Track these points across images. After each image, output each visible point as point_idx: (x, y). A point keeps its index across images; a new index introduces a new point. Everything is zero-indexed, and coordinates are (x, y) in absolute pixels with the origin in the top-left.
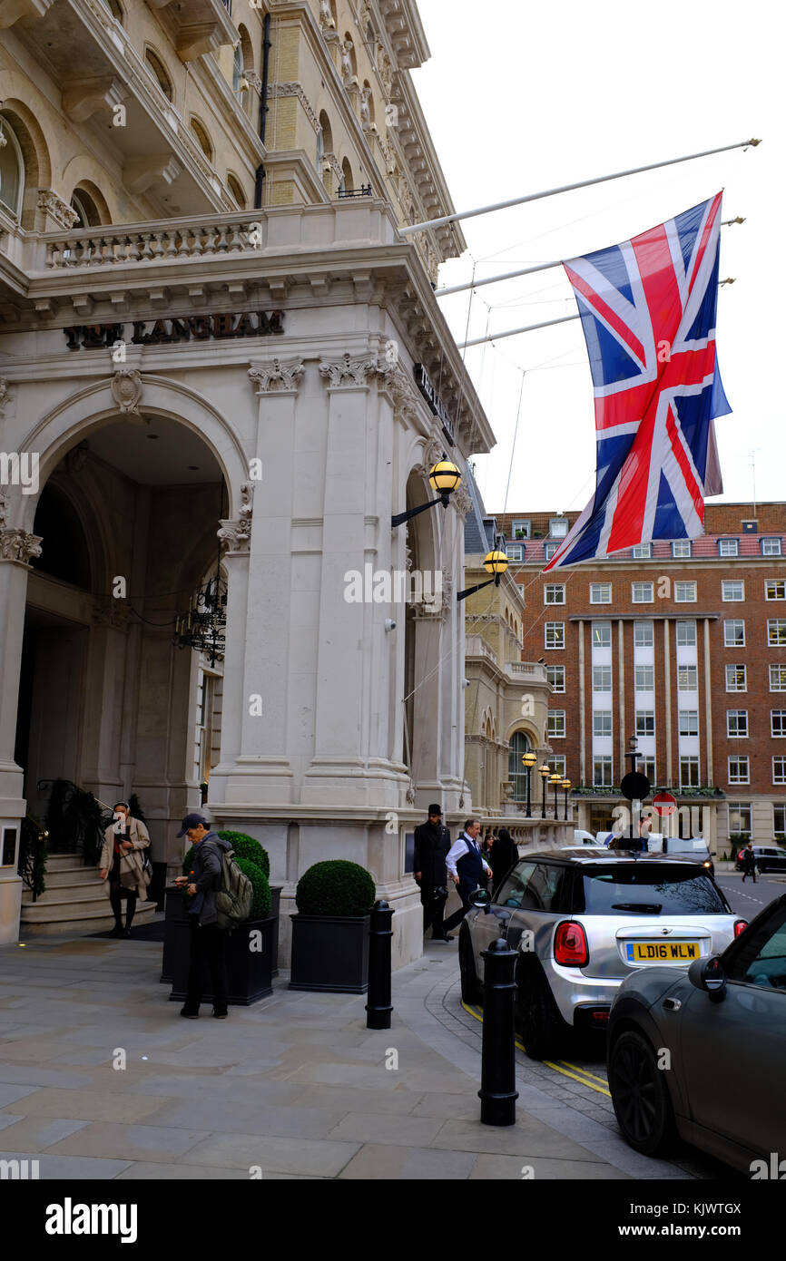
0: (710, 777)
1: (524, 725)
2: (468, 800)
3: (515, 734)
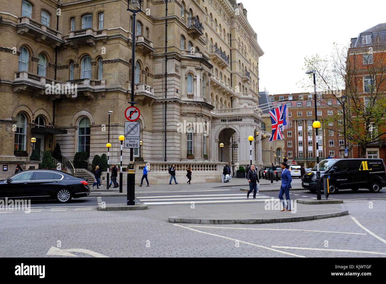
0: (325, 155)
1: (279, 147)
2: (262, 163)
3: (278, 148)
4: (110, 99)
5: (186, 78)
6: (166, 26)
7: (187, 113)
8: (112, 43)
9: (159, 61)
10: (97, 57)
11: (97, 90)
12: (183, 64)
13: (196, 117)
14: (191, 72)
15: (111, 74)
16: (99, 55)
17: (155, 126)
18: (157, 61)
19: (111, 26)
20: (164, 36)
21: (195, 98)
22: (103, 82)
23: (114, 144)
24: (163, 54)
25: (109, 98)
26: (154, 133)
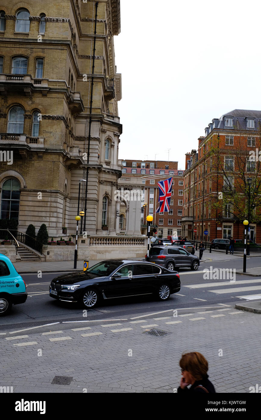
0: (155, 223)
4: (49, 161)
5: (105, 144)
6: (92, 84)
7: (105, 181)
8: (54, 97)
9: (81, 122)
10: (32, 110)
11: (34, 148)
12: (104, 128)
13: (112, 186)
14: (110, 137)
15: (51, 133)
16: (36, 107)
17: (73, 193)
18: (80, 122)
19: (53, 77)
20: (89, 96)
21: (112, 165)
22: (42, 140)
23: (52, 213)
24: (88, 115)
25: (47, 160)
26: (72, 201)
